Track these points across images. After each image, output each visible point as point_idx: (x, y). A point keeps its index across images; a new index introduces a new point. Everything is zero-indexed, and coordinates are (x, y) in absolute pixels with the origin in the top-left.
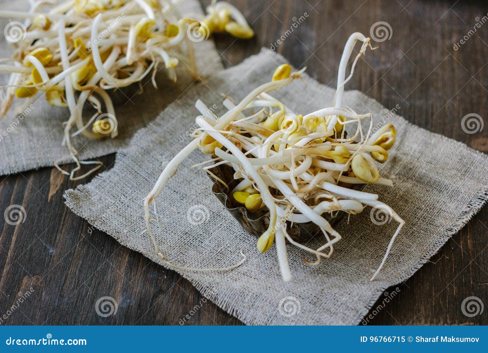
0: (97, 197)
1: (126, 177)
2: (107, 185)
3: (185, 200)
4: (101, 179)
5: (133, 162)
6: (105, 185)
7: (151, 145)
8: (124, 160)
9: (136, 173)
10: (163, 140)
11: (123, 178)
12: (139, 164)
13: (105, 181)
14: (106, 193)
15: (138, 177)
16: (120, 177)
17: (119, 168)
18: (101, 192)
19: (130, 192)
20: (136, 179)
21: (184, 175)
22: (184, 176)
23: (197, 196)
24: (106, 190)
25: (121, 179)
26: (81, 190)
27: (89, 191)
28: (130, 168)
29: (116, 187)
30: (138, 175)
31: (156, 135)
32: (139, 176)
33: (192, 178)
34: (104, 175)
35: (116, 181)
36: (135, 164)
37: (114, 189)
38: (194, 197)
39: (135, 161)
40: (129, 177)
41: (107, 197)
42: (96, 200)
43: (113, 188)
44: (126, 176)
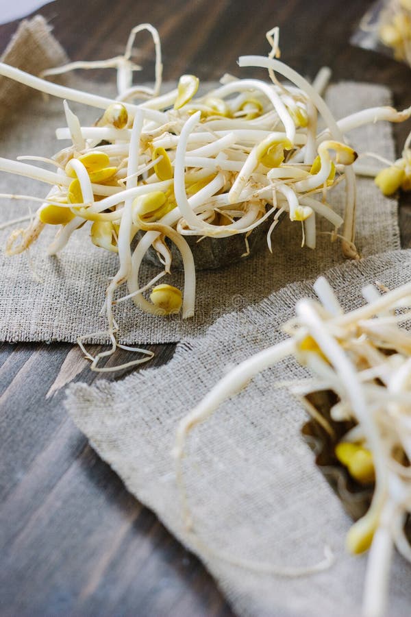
0: (124, 406)
1: (180, 384)
2: (146, 390)
3: (264, 442)
4: (140, 379)
5: (200, 362)
6: (143, 389)
7: (238, 341)
8: (186, 355)
9: (199, 381)
10: (260, 337)
11: (176, 383)
12: (208, 367)
13: (144, 383)
14: (140, 402)
15: (200, 388)
16: (171, 382)
17: (174, 367)
18: (132, 399)
19: (179, 410)
20: (196, 390)
21: (277, 400)
22: (276, 402)
23: (286, 439)
24: (142, 397)
25: (171, 385)
26: (101, 389)
27: (114, 393)
28: (191, 370)
29: (159, 395)
30: (201, 384)
31: (251, 327)
32: (203, 386)
33: (289, 408)
34: (148, 373)
35: (161, 386)
36: (201, 365)
37: (156, 399)
38: (281, 439)
39: (203, 360)
40: (186, 384)
41: (140, 409)
42: (120, 411)
43: (155, 397)
44: (181, 381)
